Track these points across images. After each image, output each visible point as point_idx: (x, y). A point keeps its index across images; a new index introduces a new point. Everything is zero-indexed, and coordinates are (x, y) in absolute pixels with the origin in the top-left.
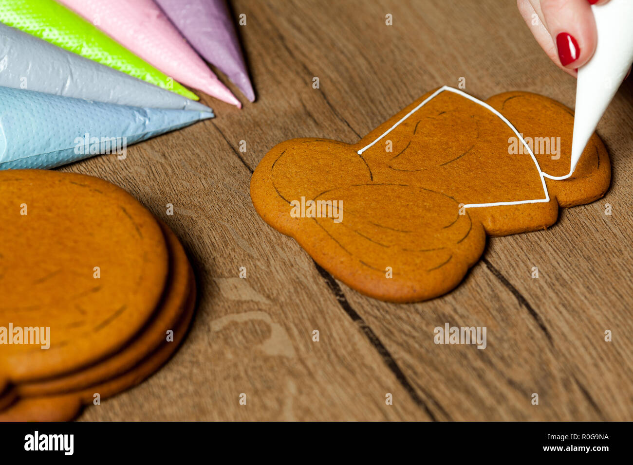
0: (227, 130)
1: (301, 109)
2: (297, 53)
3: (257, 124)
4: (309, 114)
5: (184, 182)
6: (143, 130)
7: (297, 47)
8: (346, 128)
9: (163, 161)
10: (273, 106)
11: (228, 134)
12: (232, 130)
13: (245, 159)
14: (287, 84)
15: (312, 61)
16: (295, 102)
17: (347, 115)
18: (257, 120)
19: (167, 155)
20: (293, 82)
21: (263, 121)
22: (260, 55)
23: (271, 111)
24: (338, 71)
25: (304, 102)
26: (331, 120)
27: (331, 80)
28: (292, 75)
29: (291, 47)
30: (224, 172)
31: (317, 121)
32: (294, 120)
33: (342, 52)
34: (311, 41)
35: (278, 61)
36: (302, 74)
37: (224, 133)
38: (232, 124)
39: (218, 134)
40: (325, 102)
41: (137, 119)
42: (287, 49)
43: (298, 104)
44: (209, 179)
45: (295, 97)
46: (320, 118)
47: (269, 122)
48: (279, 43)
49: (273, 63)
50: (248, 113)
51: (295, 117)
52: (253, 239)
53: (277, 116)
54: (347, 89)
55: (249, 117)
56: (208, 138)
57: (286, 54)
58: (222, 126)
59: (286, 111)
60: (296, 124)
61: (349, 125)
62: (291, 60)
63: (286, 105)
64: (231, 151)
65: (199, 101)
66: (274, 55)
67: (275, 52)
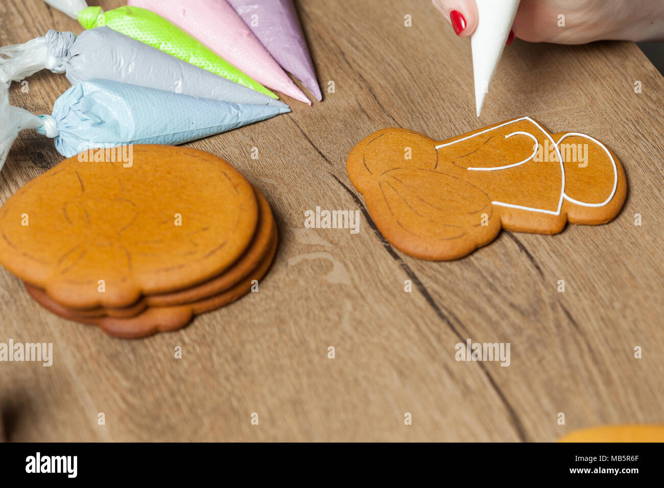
0: (300, 122)
1: (357, 107)
2: (354, 65)
3: (323, 118)
4: (364, 111)
5: (267, 159)
6: (237, 120)
7: (354, 61)
8: (392, 121)
9: (251, 143)
10: (336, 104)
11: (301, 124)
12: (304, 121)
13: (314, 143)
14: (346, 88)
15: (365, 71)
16: (353, 102)
17: (392, 111)
18: (323, 114)
19: (254, 139)
20: (351, 87)
21: (328, 115)
22: (326, 66)
23: (335, 108)
24: (386, 79)
25: (360, 102)
26: (381, 116)
27: (381, 86)
28: (351, 82)
29: (351, 61)
30: (298, 152)
31: (370, 116)
32: (352, 116)
33: (390, 65)
34: (365, 56)
35: (340, 71)
36: (359, 81)
37: (298, 124)
38: (304, 117)
39: (293, 124)
40: (376, 101)
41: (232, 112)
42: (347, 62)
43: (355, 103)
44: (287, 158)
45: (353, 98)
46: (372, 114)
47: (333, 116)
48: (341, 57)
49: (336, 72)
50: (316, 110)
51: (353, 113)
52: (320, 201)
53: (339, 112)
54: (393, 93)
55: (317, 112)
56: (286, 127)
57: (346, 65)
58: (296, 118)
59: (346, 108)
60: (354, 118)
61: (394, 119)
62: (350, 71)
63: (346, 105)
64: (303, 137)
65: (279, 100)
66: (337, 66)
67: (338, 64)
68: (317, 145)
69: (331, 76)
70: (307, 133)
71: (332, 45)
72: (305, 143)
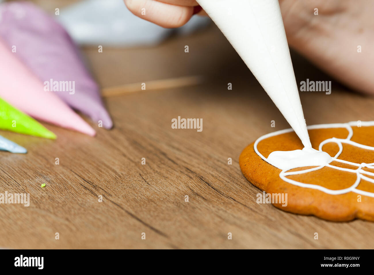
0: (124, 204)
2: (179, 162)
3: (150, 201)
4: (198, 195)
7: (178, 159)
8: (232, 202)
9: (67, 223)
10: (163, 191)
11: (125, 206)
12: (128, 204)
14: (174, 178)
15: (193, 166)
16: (183, 188)
17: (231, 194)
18: (150, 198)
20: (179, 177)
21: (156, 199)
23: (162, 193)
24: (217, 171)
25: (191, 188)
26: (218, 197)
27: (213, 176)
28: (177, 174)
29: (174, 159)
31: (206, 198)
33: (218, 161)
34: (190, 155)
35: (163, 166)
36: (186, 173)
37: (121, 206)
38: (128, 201)
39: (116, 207)
40: (210, 187)
42: (170, 159)
43: (186, 189)
45: (183, 185)
46: (208, 197)
47: (162, 199)
48: (162, 157)
49: (159, 167)
53: (169, 196)
54: (228, 180)
55: (142, 197)
56: (108, 209)
57: (170, 162)
59: (175, 192)
61: (234, 200)
62: (174, 166)
66: (159, 163)
67: (160, 161)
68: (148, 222)
69: (154, 170)
70: (133, 212)
71: (150, 148)
72: (133, 221)
